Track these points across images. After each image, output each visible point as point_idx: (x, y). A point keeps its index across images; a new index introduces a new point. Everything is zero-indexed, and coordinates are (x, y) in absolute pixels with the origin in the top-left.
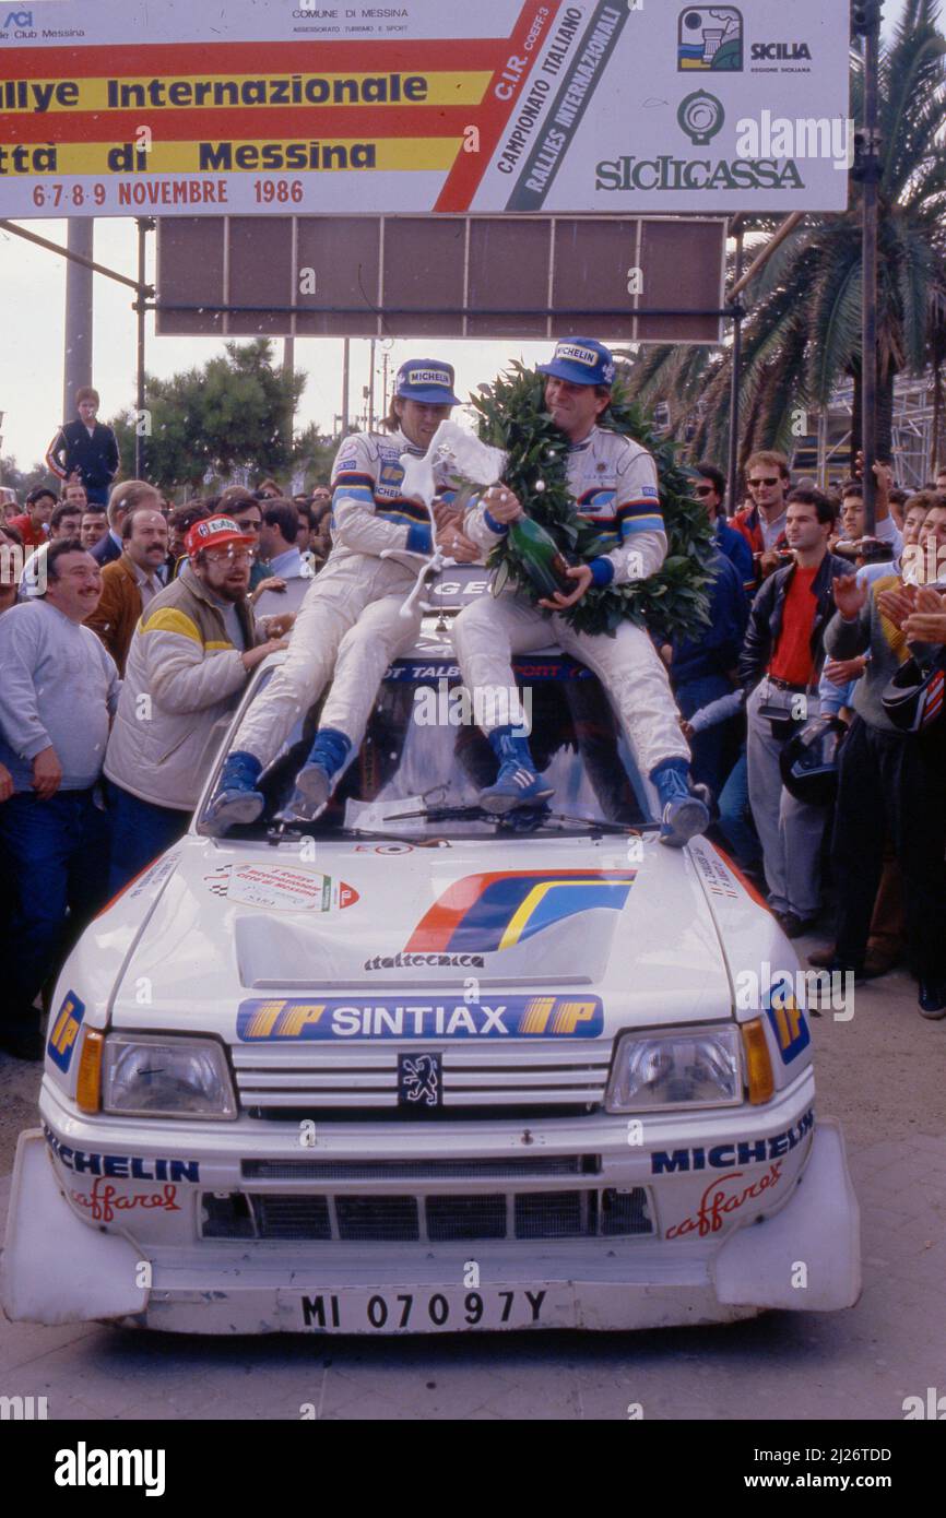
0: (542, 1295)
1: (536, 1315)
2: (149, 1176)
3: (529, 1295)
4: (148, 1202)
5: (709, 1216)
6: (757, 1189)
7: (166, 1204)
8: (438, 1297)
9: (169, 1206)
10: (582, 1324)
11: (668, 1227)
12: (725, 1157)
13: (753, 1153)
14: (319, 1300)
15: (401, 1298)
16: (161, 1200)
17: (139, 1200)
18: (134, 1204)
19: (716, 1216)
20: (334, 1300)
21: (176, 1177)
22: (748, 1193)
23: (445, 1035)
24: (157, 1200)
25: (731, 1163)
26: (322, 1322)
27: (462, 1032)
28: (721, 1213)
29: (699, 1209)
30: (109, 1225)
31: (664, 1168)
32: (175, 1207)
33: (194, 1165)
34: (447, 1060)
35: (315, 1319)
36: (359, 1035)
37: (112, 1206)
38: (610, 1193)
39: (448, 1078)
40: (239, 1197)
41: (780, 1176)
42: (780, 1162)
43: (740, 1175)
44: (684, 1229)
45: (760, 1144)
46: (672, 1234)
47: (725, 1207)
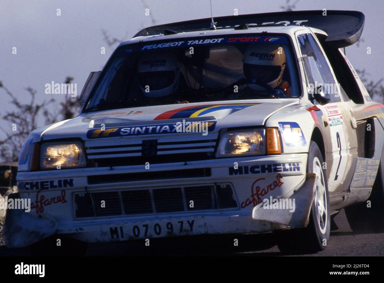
0: (193, 221)
2: (56, 187)
3: (188, 222)
4: (56, 200)
5: (256, 197)
6: (273, 187)
7: (62, 200)
8: (157, 225)
9: (63, 201)
10: (207, 232)
11: (242, 202)
12: (256, 170)
13: (267, 169)
14: (116, 228)
15: (144, 226)
16: (60, 198)
17: (53, 200)
18: (51, 202)
19: (259, 198)
20: (121, 228)
21: (65, 186)
22: (269, 188)
23: (159, 133)
24: (59, 199)
26: (118, 237)
27: (165, 132)
28: (260, 196)
29: (251, 194)
30: (42, 214)
31: (234, 173)
32: (65, 201)
33: (71, 180)
34: (159, 141)
35: (115, 236)
36: (129, 135)
37: (43, 205)
38: (218, 187)
39: (159, 147)
40: (87, 195)
41: (282, 183)
42: (281, 176)
43: (264, 179)
44: (248, 203)
45: (270, 166)
46: (244, 205)
47: (261, 194)
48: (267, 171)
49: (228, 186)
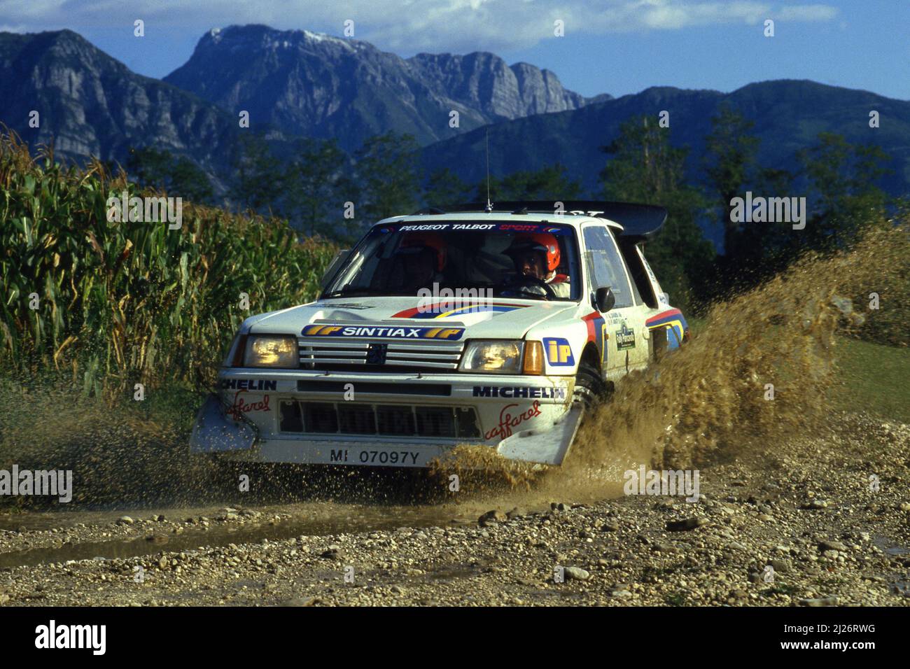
0: (418, 454)
1: (414, 463)
3: (412, 454)
5: (504, 427)
6: (527, 416)
11: (487, 432)
12: (508, 392)
13: (521, 393)
19: (508, 429)
22: (522, 417)
23: (390, 337)
25: (510, 396)
27: (399, 336)
28: (510, 426)
29: (499, 423)
31: (479, 394)
32: (268, 409)
34: (390, 346)
36: (354, 335)
38: (458, 410)
39: (389, 354)
40: (296, 405)
41: (539, 413)
42: (538, 404)
43: (517, 405)
44: (494, 434)
45: (525, 389)
46: (488, 436)
47: (512, 423)
48: (521, 396)
49: (471, 410)
